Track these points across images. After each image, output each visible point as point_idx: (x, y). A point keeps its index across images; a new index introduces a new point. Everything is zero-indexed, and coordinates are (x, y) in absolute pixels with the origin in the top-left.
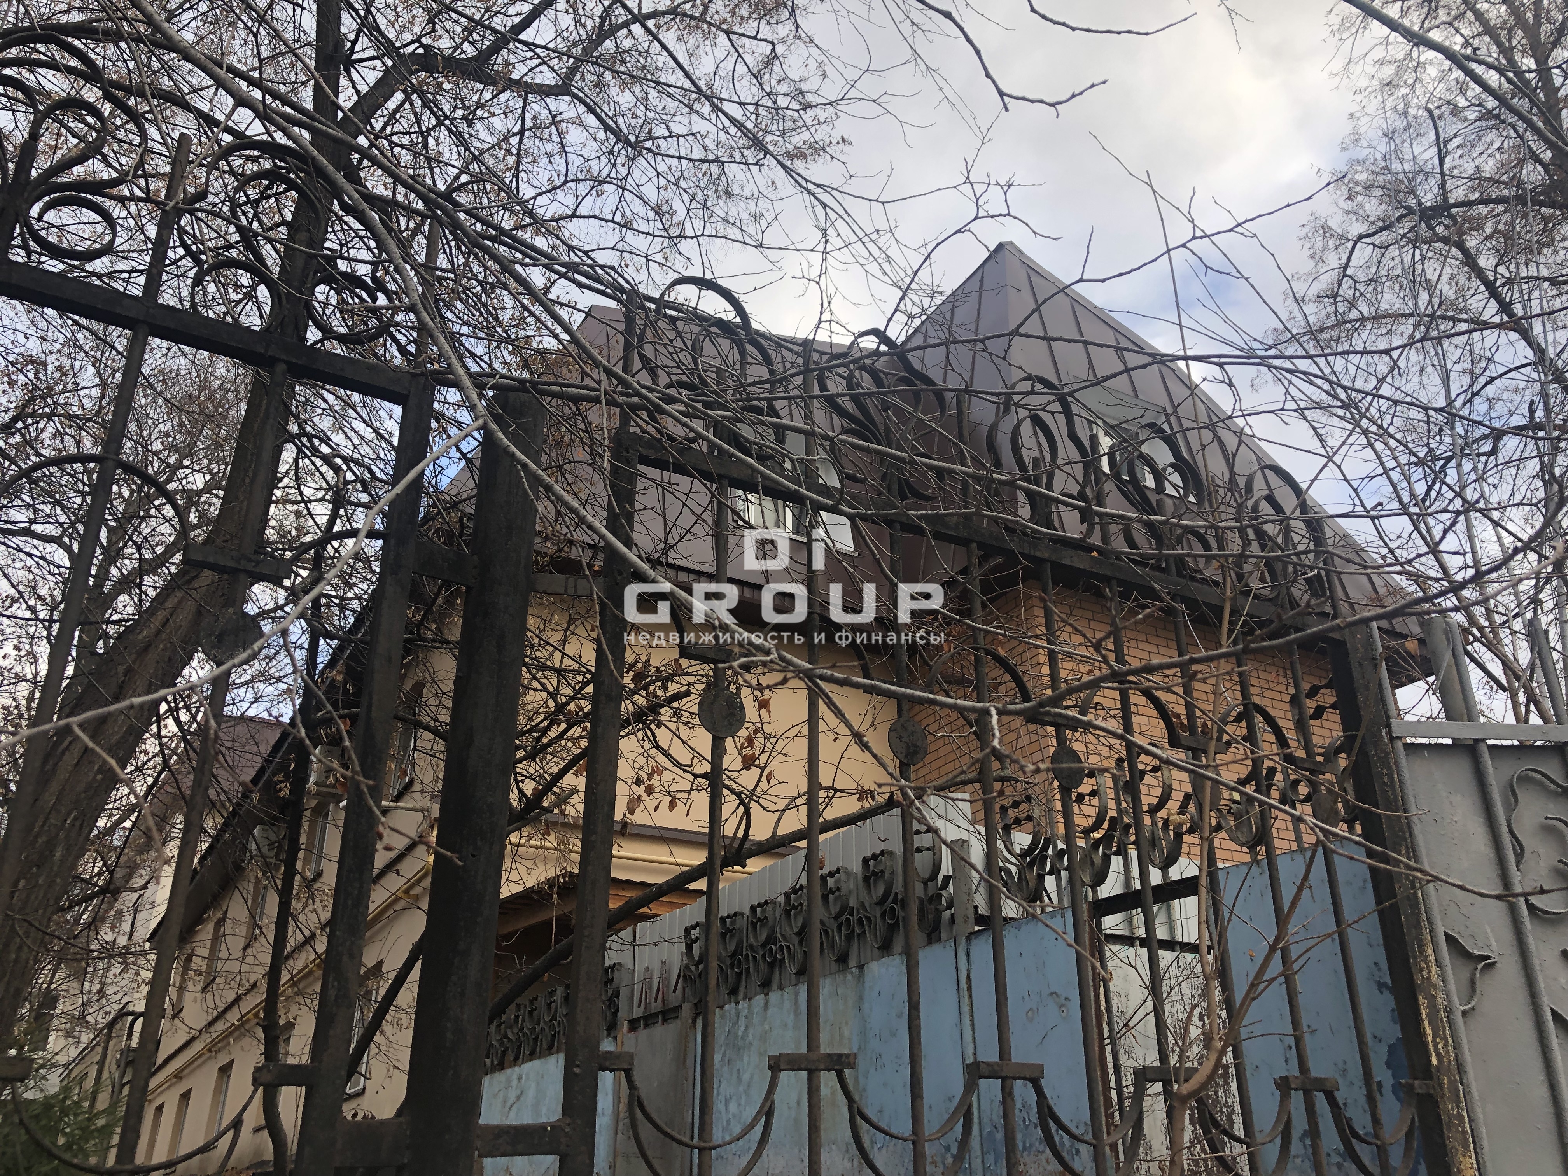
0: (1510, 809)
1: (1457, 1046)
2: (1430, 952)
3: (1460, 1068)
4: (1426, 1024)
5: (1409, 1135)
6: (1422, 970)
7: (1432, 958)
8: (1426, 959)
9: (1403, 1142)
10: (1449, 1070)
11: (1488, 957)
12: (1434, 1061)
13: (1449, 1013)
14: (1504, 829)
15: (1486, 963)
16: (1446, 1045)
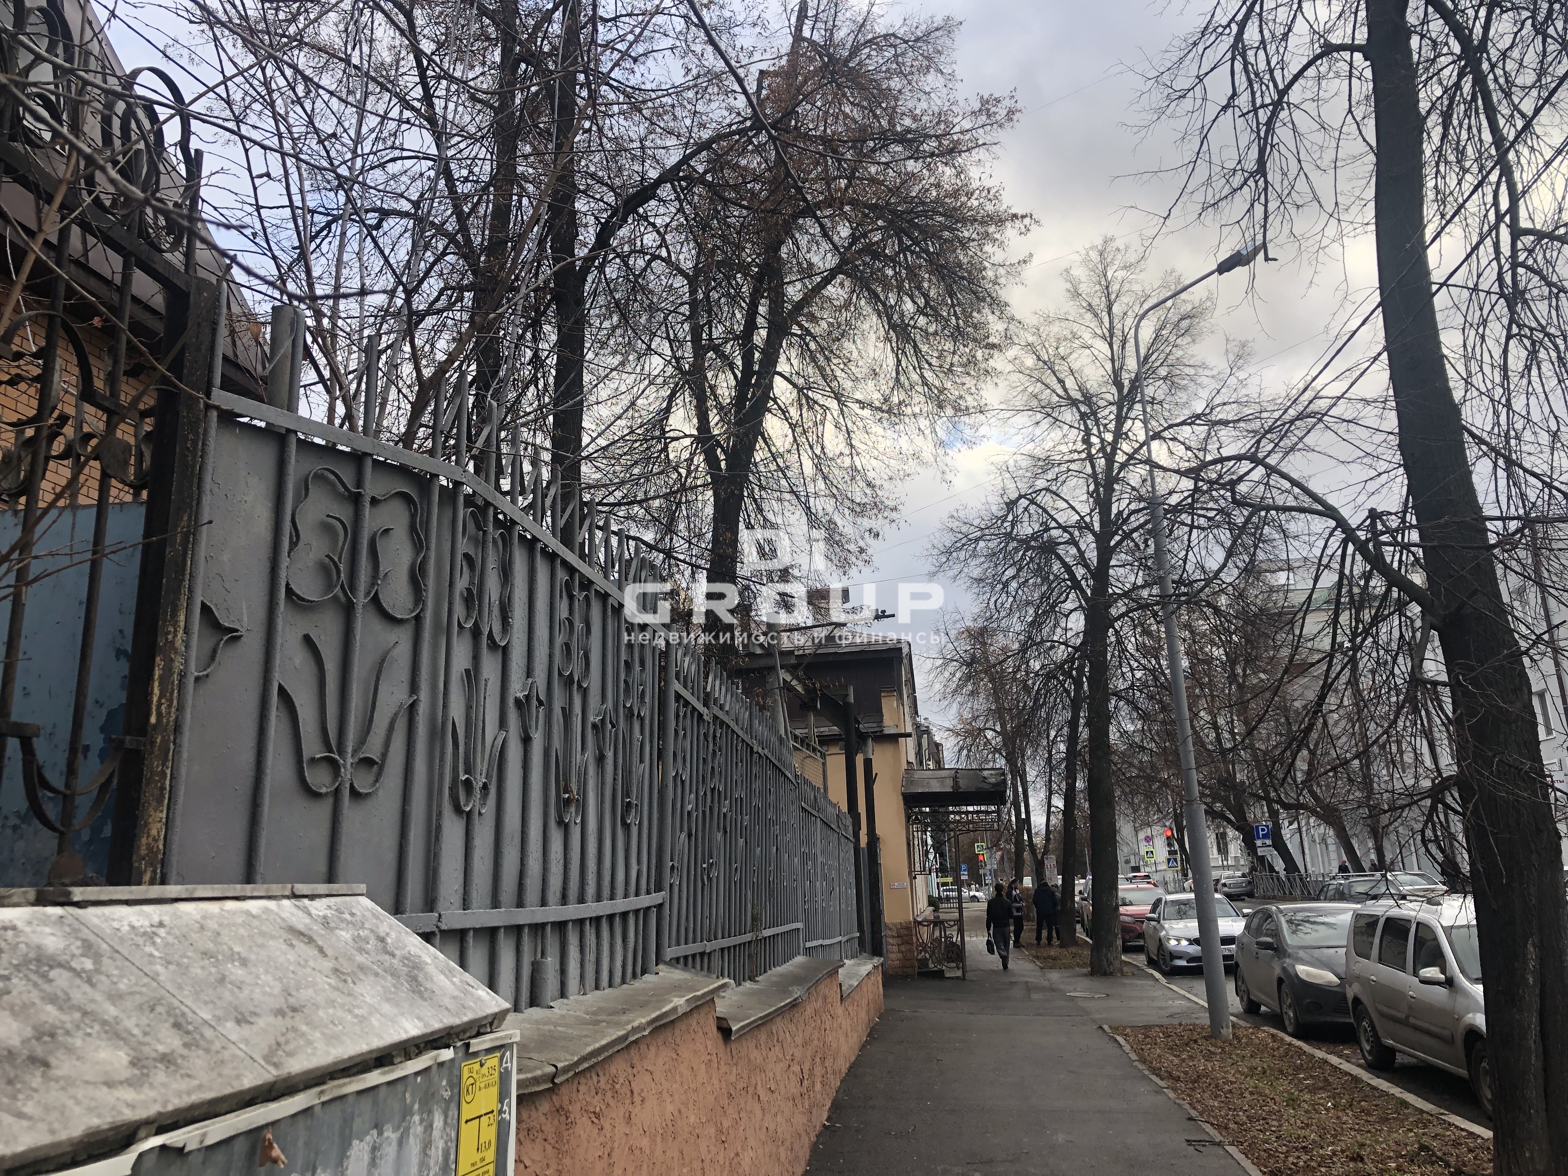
0: (298, 501)
1: (180, 708)
2: (182, 618)
3: (178, 729)
4: (156, 684)
5: (104, 787)
6: (169, 633)
7: (182, 624)
8: (175, 625)
9: (95, 793)
10: (165, 730)
11: (237, 631)
12: (153, 720)
13: (183, 676)
14: (288, 517)
15: (233, 636)
16: (170, 706)
